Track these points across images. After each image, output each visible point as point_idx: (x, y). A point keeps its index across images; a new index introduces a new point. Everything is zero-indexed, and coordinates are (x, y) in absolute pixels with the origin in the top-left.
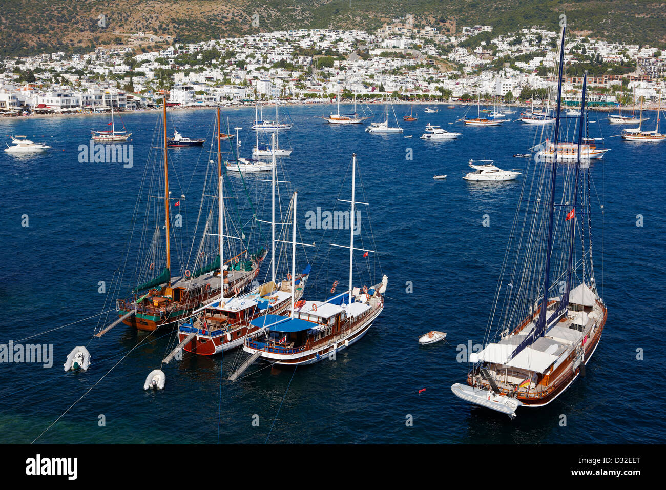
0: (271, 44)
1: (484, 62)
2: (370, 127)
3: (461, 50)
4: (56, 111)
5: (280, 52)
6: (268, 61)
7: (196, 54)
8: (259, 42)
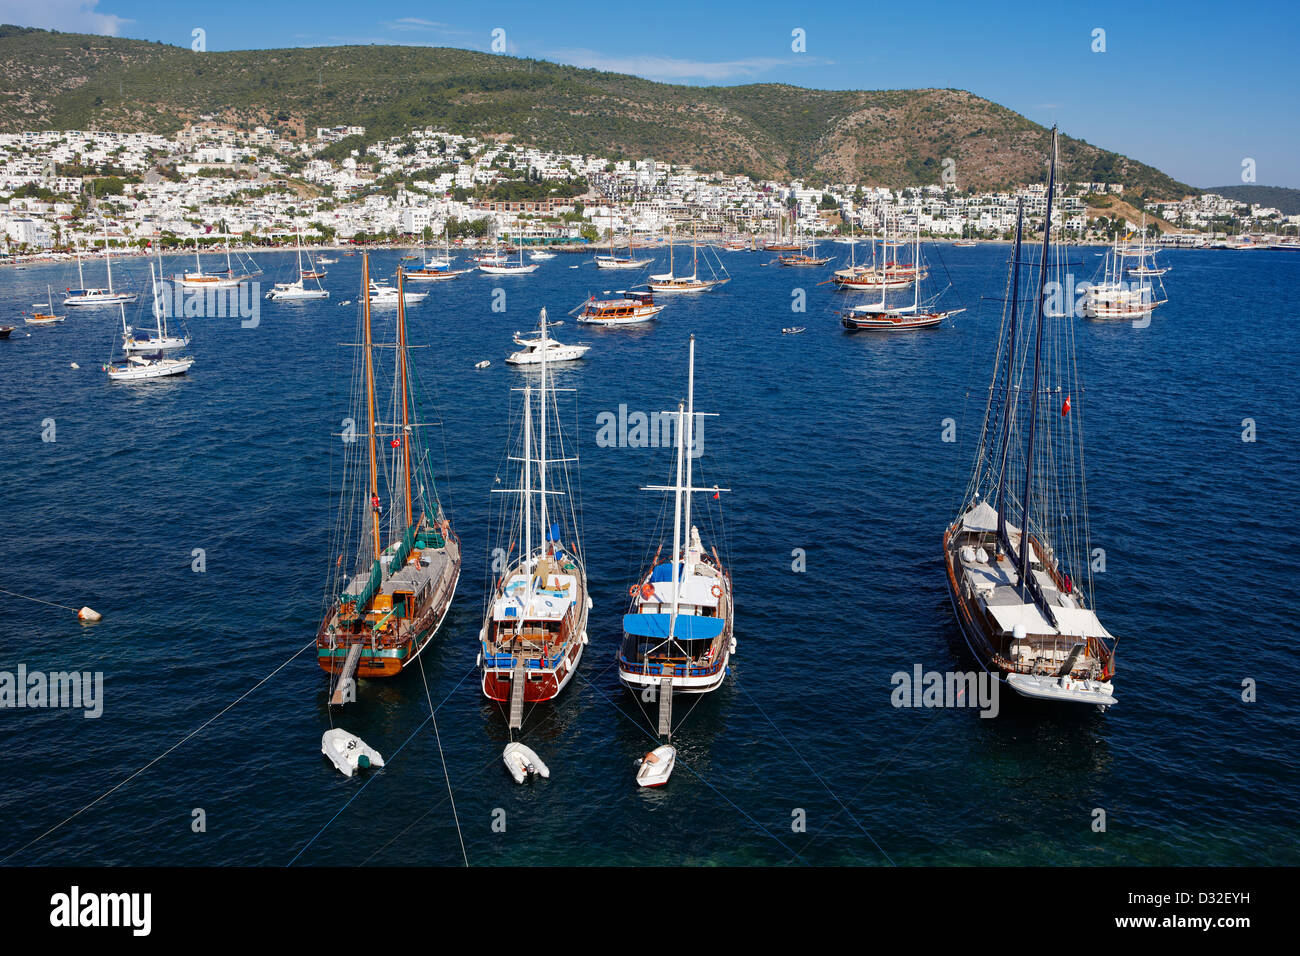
1: (365, 182)
2: (273, 291)
3: (322, 165)
5: (18, 169)
6: (1, 184)
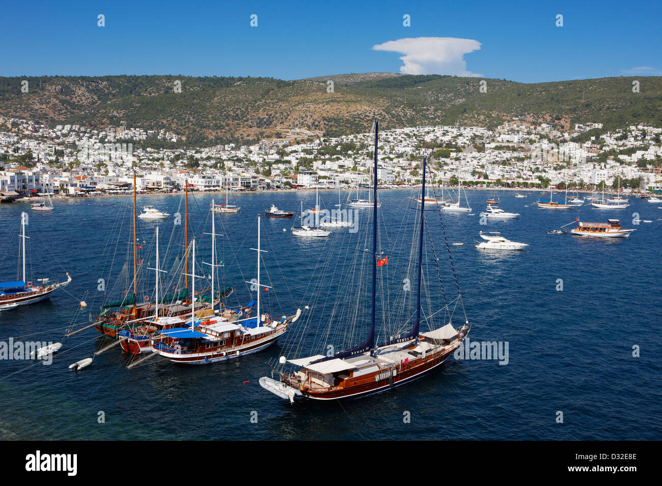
0: (400, 138)
1: (591, 155)
4: (200, 190)
5: (405, 145)
6: (394, 152)
7: (336, 146)
8: (390, 137)
